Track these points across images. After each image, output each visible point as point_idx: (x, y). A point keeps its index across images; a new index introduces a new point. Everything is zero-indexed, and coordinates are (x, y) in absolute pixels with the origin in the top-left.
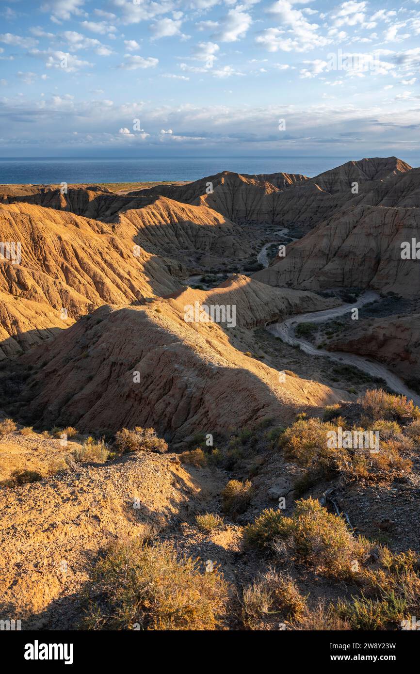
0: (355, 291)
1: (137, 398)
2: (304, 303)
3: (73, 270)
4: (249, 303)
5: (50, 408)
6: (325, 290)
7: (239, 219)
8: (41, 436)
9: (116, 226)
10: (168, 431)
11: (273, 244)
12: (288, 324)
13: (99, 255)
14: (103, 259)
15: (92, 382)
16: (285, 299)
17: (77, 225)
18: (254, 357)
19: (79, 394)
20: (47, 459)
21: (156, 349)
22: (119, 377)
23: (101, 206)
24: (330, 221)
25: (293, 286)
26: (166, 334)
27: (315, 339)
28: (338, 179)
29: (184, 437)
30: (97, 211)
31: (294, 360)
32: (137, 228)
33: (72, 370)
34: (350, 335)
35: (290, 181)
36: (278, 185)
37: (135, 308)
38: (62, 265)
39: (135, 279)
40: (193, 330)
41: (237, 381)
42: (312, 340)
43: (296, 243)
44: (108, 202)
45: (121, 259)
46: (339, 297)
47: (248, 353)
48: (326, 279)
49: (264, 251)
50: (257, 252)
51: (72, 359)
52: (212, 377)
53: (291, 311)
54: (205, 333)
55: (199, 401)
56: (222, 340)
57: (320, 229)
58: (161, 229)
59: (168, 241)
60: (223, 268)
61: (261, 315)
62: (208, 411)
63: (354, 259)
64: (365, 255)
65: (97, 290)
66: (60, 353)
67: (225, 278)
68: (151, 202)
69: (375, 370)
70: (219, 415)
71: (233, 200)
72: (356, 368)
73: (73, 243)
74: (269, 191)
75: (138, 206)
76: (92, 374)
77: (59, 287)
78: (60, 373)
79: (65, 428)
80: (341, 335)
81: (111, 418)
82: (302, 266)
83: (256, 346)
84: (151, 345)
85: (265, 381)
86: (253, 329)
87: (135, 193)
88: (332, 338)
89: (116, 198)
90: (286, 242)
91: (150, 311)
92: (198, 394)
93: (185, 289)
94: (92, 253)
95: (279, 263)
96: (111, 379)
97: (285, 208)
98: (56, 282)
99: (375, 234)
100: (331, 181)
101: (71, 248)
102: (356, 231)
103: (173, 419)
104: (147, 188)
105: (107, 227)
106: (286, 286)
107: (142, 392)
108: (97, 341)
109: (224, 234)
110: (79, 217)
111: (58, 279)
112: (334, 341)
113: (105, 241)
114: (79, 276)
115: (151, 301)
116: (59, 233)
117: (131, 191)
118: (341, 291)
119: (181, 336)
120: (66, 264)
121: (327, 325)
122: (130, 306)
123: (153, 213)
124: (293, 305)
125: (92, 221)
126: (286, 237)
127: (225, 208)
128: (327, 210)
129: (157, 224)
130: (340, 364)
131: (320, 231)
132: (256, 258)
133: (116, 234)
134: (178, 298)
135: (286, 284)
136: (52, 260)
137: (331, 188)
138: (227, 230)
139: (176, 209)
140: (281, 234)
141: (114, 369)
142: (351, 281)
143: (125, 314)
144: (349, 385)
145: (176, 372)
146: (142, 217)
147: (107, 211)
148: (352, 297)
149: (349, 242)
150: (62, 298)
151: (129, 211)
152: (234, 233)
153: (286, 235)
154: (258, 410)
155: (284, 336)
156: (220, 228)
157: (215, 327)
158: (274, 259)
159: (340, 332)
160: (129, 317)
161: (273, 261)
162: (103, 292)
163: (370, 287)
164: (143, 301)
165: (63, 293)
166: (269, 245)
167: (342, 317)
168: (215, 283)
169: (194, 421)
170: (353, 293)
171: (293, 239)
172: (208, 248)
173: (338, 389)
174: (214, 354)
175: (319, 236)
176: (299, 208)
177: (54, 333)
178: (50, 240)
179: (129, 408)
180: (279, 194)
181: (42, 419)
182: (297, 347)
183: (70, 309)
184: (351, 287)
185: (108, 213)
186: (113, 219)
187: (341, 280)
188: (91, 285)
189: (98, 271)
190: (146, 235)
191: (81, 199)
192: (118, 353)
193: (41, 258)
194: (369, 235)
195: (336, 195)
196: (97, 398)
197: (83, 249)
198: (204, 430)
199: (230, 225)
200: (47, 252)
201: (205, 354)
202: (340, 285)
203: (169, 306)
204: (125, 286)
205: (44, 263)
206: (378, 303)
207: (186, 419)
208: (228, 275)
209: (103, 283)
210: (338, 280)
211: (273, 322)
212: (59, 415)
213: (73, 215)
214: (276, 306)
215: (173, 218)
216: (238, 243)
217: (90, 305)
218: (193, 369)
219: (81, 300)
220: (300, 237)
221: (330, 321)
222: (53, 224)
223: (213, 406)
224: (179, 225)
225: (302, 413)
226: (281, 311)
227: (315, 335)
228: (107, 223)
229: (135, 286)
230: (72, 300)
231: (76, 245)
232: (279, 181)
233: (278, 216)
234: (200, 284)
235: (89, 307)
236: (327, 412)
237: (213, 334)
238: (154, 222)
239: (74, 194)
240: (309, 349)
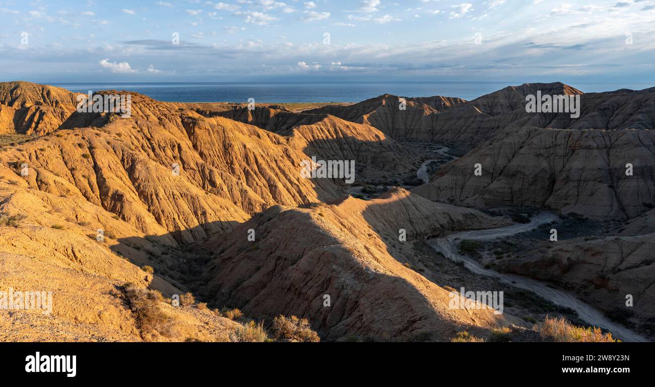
0: (527, 211)
1: (297, 293)
2: (468, 220)
3: (253, 173)
4: (409, 215)
5: (223, 290)
6: (491, 208)
7: (399, 137)
8: (213, 312)
9: (290, 138)
10: (322, 328)
11: (433, 161)
12: (450, 240)
13: (274, 162)
14: (277, 166)
15: (259, 272)
16: (446, 215)
17: (259, 136)
18: (413, 268)
19: (248, 282)
20: (215, 334)
21: (317, 249)
22: (282, 270)
23: (279, 121)
24: (493, 140)
25: (455, 202)
26: (327, 236)
27: (482, 258)
28: (498, 102)
29: (337, 337)
30: (276, 125)
31: (458, 277)
32: (308, 141)
33: (244, 259)
34: (525, 257)
35: (448, 104)
36: (436, 107)
37: (301, 210)
38: (245, 169)
39: (303, 185)
40: (352, 236)
41: (394, 289)
42: (477, 259)
43: (456, 161)
44: (285, 118)
45: (292, 167)
46: (509, 217)
47: (407, 264)
48: (492, 197)
49: (424, 167)
50: (417, 167)
51: (244, 249)
52: (369, 281)
53: (453, 227)
54: (363, 240)
55: (354, 303)
56: (381, 249)
57: (482, 149)
58: (328, 143)
59: (333, 153)
60: (383, 180)
61: (421, 228)
62: (362, 315)
63: (523, 179)
64: (536, 175)
65: (271, 192)
66: (235, 243)
67: (385, 190)
68: (321, 119)
69: (559, 299)
70: (373, 321)
71: (393, 120)
72: (533, 293)
73: (254, 151)
74: (427, 112)
75: (309, 122)
76: (261, 264)
77: (240, 187)
78: (234, 260)
79: (233, 309)
80: (513, 256)
81: (272, 307)
82: (464, 184)
83: (415, 258)
84: (313, 245)
85: (423, 293)
86: (413, 242)
87: (307, 112)
88: (502, 258)
89: (292, 115)
90: (446, 160)
91: (314, 215)
92: (353, 296)
93: (347, 198)
94: (269, 160)
95: (439, 179)
96: (276, 271)
97: (444, 128)
98: (238, 182)
99: (546, 155)
100: (490, 104)
101: (253, 155)
102: (522, 151)
103: (328, 318)
104: (318, 108)
105: (282, 139)
106: (448, 202)
107: (302, 287)
108: (267, 236)
109: (384, 150)
110: (261, 130)
111: (240, 180)
112: (505, 262)
113: (281, 151)
114: (257, 179)
115: (315, 205)
116: (244, 143)
117: (305, 110)
118: (510, 211)
119: (340, 239)
120: (248, 168)
121: (495, 244)
122: (296, 208)
123: (321, 129)
124: (455, 221)
125: (271, 134)
126: (446, 155)
127: (385, 126)
128: (488, 132)
129: (325, 138)
130: (513, 287)
131: (482, 150)
132: (416, 174)
133: (290, 145)
134: (340, 205)
135: (448, 200)
136: (237, 164)
137: (491, 110)
138: (387, 146)
139: (341, 126)
140: (440, 152)
141: (278, 262)
142: (522, 201)
143: (292, 214)
144: (526, 312)
145: (334, 273)
146: (312, 132)
147: (283, 125)
148: (524, 217)
149: (515, 162)
150: (242, 197)
151: (301, 127)
152: (394, 150)
153: (446, 153)
154: (415, 321)
155: (446, 252)
156: (381, 144)
157: (374, 236)
158: (434, 175)
159: (511, 253)
160: (295, 218)
161: (434, 177)
162: (275, 194)
163: (546, 208)
164: (308, 205)
165: (243, 192)
166: (429, 161)
167: (513, 237)
168: (375, 194)
169: (348, 322)
170: (525, 213)
171: (453, 157)
172: (369, 161)
173: (511, 315)
174: (371, 259)
175: (481, 155)
176: (458, 128)
177: (233, 226)
178: (237, 147)
179: (289, 301)
180: (437, 116)
181: (216, 300)
182: (461, 264)
183: (247, 206)
184: (521, 206)
185: (284, 127)
186: (288, 133)
187: (510, 199)
188: (266, 187)
189: (273, 176)
190: (315, 147)
191: (264, 115)
192: (283, 248)
193: (229, 161)
194: (539, 155)
195: (496, 117)
196: (262, 287)
197: (262, 156)
198: (358, 333)
199: (391, 142)
200: (234, 158)
201: (362, 258)
202: (509, 204)
203: (331, 211)
204: (294, 191)
205: (231, 166)
206: (558, 224)
207: (341, 319)
208: (388, 187)
209: (276, 187)
210: (506, 199)
211: (434, 237)
212: (230, 298)
213: (257, 128)
214: (437, 221)
215: (339, 134)
216: (398, 158)
217: (264, 204)
218: (350, 271)
219: (257, 199)
220: (461, 156)
221: (499, 241)
222: (241, 134)
223: (368, 310)
224: (343, 140)
225: (463, 331)
226: (442, 226)
227: (482, 253)
228: (283, 136)
229: (303, 191)
230: (249, 199)
231: (256, 153)
232: (437, 103)
233: (437, 136)
234: (361, 194)
235: (263, 206)
236: (494, 334)
237: (371, 241)
238: (322, 137)
239: (259, 111)
240: (475, 267)
